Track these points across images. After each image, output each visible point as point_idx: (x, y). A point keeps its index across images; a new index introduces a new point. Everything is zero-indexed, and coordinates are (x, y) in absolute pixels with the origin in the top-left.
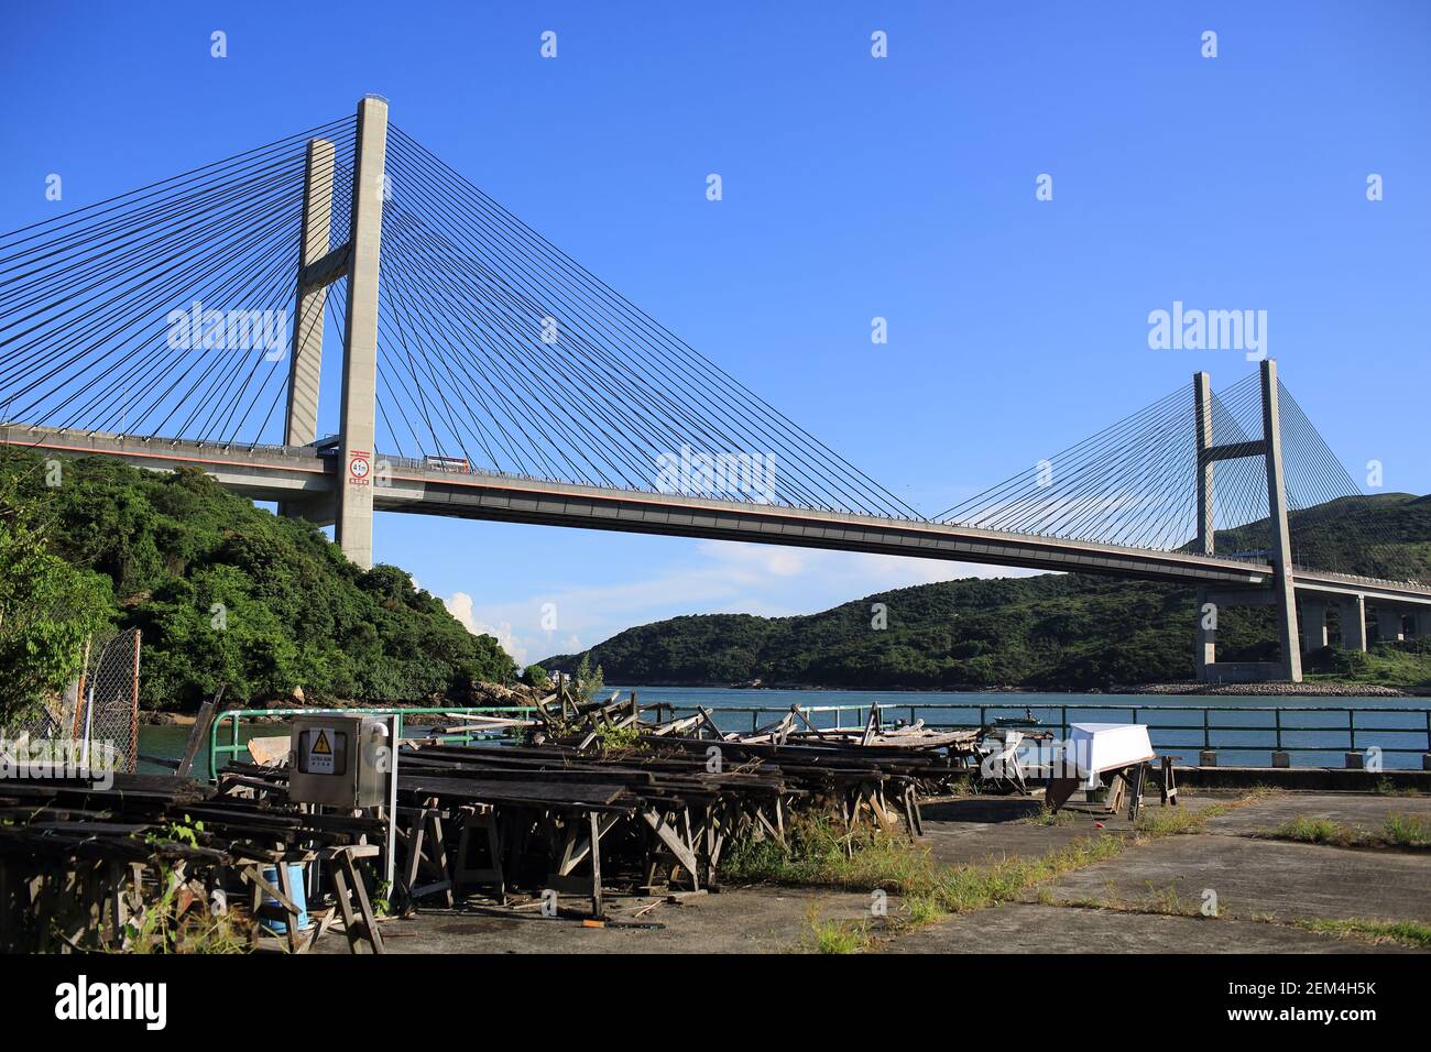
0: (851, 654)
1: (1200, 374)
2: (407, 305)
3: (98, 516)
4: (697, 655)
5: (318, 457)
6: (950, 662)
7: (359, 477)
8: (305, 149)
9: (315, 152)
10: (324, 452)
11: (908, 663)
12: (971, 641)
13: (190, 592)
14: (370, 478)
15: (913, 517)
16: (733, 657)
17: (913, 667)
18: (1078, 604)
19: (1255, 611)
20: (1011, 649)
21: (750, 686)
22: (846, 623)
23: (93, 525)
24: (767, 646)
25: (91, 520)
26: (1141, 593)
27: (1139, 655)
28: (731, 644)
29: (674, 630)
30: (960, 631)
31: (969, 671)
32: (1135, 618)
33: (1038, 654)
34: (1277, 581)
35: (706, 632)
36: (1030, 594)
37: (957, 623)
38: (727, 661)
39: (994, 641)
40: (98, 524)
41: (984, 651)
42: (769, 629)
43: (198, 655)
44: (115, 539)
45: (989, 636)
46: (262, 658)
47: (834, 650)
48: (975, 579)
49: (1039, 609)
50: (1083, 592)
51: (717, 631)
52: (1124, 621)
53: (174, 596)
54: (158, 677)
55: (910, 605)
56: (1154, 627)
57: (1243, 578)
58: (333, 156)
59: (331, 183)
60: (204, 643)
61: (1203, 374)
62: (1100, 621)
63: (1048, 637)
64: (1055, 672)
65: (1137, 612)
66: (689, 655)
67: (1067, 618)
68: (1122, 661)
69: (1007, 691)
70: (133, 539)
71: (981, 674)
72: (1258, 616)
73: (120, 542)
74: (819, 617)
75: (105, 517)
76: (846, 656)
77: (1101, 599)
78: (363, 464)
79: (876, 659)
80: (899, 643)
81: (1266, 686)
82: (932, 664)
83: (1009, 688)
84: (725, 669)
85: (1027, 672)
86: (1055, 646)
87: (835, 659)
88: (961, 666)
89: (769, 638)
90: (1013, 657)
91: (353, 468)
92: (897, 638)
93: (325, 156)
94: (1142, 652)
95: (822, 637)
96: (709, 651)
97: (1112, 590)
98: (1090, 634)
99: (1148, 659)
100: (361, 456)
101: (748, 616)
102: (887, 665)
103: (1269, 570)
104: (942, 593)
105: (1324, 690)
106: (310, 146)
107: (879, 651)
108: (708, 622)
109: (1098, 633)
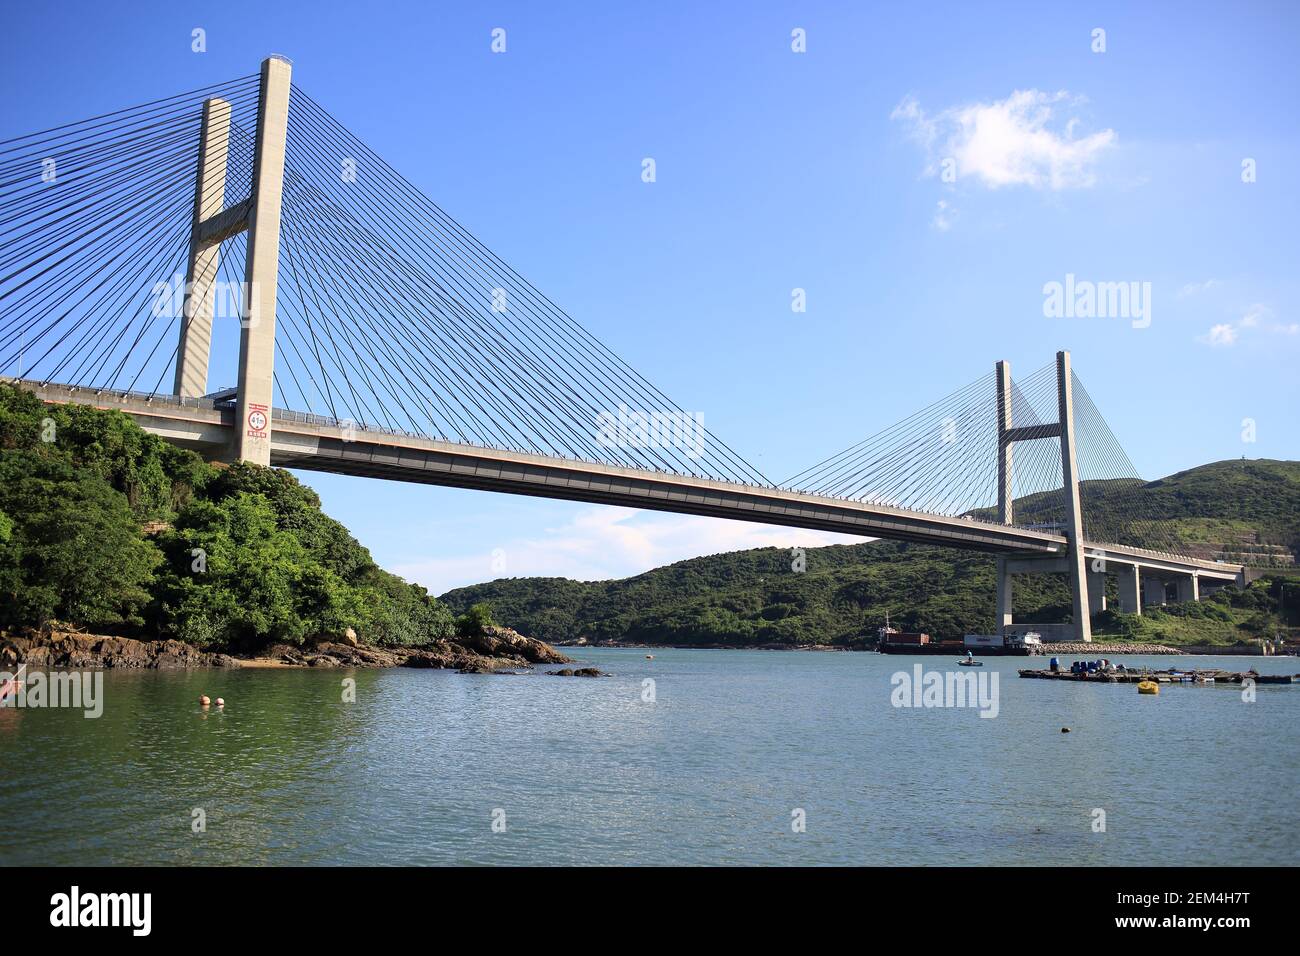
0: (670, 615)
1: (1002, 362)
2: (306, 264)
3: (100, 436)
4: (518, 615)
5: (216, 409)
6: (763, 623)
7: (257, 429)
8: (201, 107)
9: (211, 110)
10: (222, 404)
11: (724, 623)
12: (780, 604)
13: (224, 520)
14: (268, 430)
15: (765, 484)
16: (552, 617)
17: (730, 628)
18: (874, 571)
19: (1033, 578)
20: (817, 611)
21: (576, 643)
22: (657, 587)
23: (97, 444)
24: (584, 608)
25: (94, 440)
26: (931, 561)
27: (937, 618)
28: (550, 606)
29: (496, 592)
30: (769, 594)
31: (782, 631)
32: (928, 584)
33: (842, 616)
34: (1070, 550)
35: (525, 594)
36: (823, 562)
37: (766, 588)
38: (547, 621)
39: (801, 604)
40: (103, 444)
41: (793, 613)
42: (585, 591)
43: (242, 589)
44: (121, 461)
45: (795, 600)
46: (314, 594)
47: (652, 612)
48: (772, 548)
49: (840, 575)
50: (878, 560)
51: (536, 593)
52: (917, 586)
53: (206, 523)
54: (200, 615)
55: (714, 572)
56: (947, 592)
57: (1042, 548)
58: (229, 116)
59: (227, 143)
60: (248, 576)
61: (1005, 363)
62: (896, 587)
63: (850, 601)
64: (862, 633)
65: (929, 578)
66: (511, 615)
67: (867, 583)
68: (922, 623)
69: (817, 649)
70: (140, 462)
71: (793, 635)
72: (1037, 584)
73: (127, 465)
74: (629, 582)
75: (109, 437)
76: (666, 617)
77: (894, 566)
78: (261, 417)
79: (694, 620)
80: (713, 605)
81: (1062, 645)
82: (747, 624)
83: (820, 646)
84: (545, 629)
85: (834, 632)
86: (856, 609)
87: (655, 619)
88: (774, 626)
89: (585, 600)
90: (820, 619)
91: (251, 421)
92: (712, 600)
93: (221, 115)
94: (939, 615)
95: (635, 600)
96: (530, 611)
97: (905, 559)
98: (887, 598)
99: (945, 621)
100: (259, 409)
101: (564, 579)
102: (704, 625)
103: (1063, 540)
104: (744, 561)
105: (1114, 649)
106: (207, 104)
107: (696, 612)
108: (527, 585)
109: (896, 598)
